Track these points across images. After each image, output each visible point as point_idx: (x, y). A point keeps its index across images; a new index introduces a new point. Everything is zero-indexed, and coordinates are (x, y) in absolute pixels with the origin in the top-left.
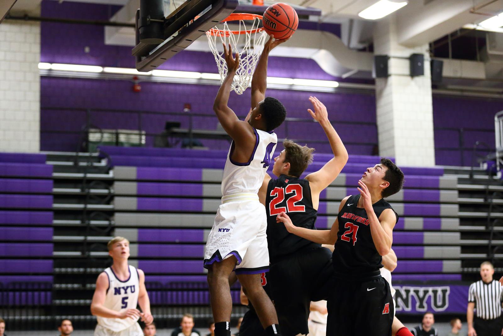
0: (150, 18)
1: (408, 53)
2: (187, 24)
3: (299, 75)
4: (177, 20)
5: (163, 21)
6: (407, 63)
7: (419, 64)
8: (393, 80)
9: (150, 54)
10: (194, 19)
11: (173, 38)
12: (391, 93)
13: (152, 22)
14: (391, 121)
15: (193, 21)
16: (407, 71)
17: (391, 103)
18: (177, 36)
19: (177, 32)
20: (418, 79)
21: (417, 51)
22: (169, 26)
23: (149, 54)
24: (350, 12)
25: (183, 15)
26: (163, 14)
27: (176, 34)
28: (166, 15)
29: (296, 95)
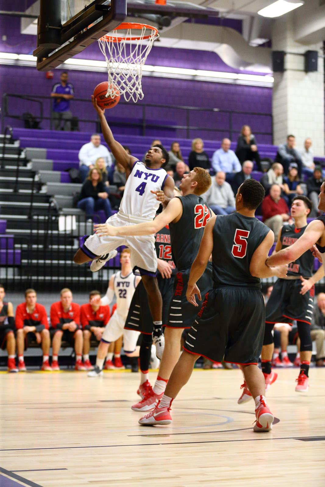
0: (48, 25)
1: (303, 50)
2: (82, 31)
3: (202, 66)
4: (72, 28)
5: (59, 28)
6: (301, 59)
7: (313, 60)
8: (288, 74)
9: (50, 55)
10: (87, 27)
11: (69, 43)
12: (286, 87)
13: (50, 29)
14: (285, 112)
15: (87, 29)
16: (302, 66)
17: (286, 96)
18: (73, 41)
19: (73, 38)
20: (312, 75)
21: (312, 48)
22: (66, 33)
23: (48, 56)
24: (251, 9)
25: (78, 24)
26: (60, 22)
27: (72, 39)
28: (63, 23)
29: (198, 85)
